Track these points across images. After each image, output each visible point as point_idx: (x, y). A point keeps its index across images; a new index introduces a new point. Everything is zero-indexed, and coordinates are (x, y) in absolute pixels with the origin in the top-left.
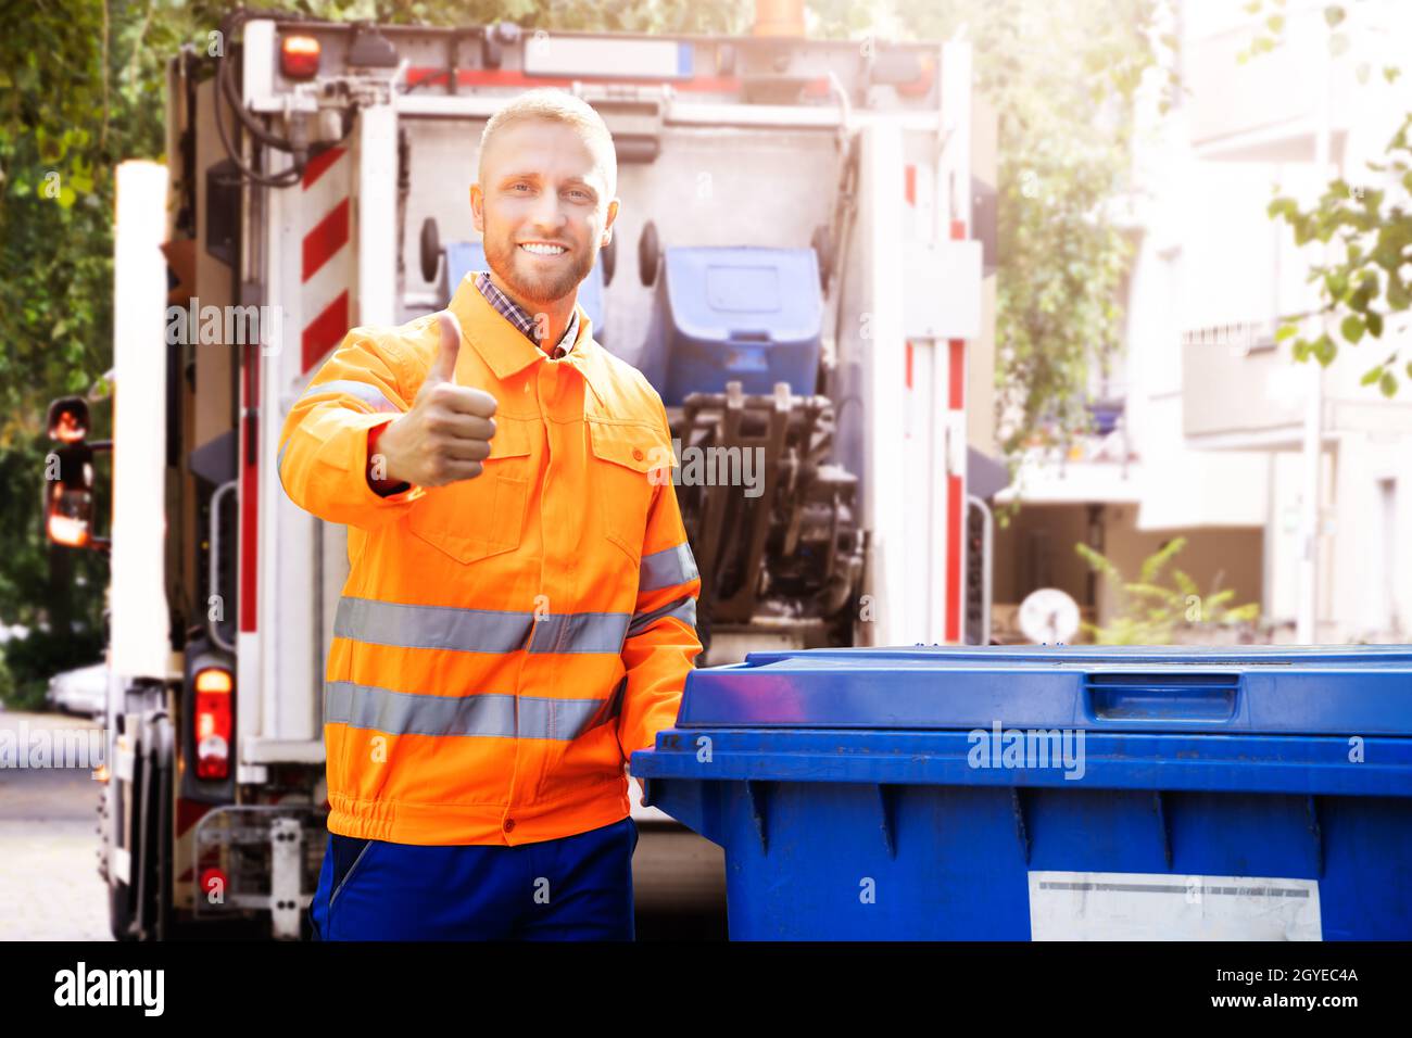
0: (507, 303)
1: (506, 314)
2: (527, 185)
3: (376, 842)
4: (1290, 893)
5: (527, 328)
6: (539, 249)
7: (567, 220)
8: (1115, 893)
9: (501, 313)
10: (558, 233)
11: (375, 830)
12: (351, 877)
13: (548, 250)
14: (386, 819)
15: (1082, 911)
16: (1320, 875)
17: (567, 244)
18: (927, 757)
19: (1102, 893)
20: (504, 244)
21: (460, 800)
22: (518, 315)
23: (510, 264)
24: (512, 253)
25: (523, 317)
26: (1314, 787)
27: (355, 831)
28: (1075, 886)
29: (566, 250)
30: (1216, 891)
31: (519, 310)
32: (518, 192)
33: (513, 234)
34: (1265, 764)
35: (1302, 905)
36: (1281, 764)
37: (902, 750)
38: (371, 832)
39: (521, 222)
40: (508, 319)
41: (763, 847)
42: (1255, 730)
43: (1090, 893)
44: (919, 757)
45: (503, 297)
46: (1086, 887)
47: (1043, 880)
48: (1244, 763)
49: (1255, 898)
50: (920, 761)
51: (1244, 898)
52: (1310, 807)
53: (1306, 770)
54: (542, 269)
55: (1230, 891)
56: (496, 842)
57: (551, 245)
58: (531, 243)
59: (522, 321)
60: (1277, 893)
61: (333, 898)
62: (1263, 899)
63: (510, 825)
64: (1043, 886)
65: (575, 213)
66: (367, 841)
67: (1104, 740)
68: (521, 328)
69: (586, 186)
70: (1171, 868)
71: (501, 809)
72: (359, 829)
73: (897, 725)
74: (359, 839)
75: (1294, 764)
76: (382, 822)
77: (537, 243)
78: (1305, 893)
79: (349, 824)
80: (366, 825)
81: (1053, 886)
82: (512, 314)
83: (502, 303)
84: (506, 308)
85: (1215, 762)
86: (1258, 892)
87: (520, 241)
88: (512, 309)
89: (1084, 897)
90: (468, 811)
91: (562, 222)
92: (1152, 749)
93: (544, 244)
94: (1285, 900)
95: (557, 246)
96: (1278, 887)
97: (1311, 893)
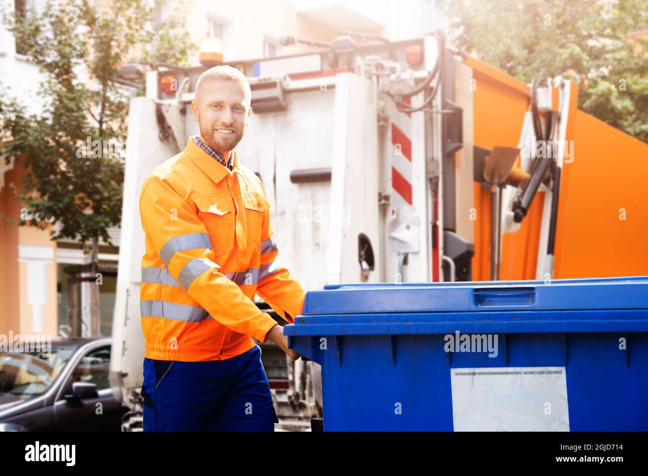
0: (211, 150)
1: (211, 155)
2: (219, 106)
3: (175, 362)
4: (555, 372)
5: (221, 160)
6: (224, 131)
7: (235, 120)
8: (486, 376)
9: (209, 154)
10: (231, 125)
11: (175, 357)
12: (166, 375)
13: (227, 132)
14: (178, 353)
15: (473, 383)
16: (566, 365)
17: (234, 130)
18: (411, 323)
19: (480, 376)
20: (209, 129)
21: (205, 344)
22: (216, 156)
23: (212, 137)
24: (213, 133)
25: (219, 156)
26: (565, 330)
27: (166, 358)
28: (469, 374)
29: (233, 132)
30: (526, 373)
31: (216, 153)
32: (215, 108)
33: (213, 125)
34: (546, 321)
35: (559, 377)
36: (552, 321)
37: (400, 321)
38: (173, 358)
39: (217, 120)
40: (212, 157)
41: (339, 363)
42: (542, 309)
43: (476, 377)
44: (407, 323)
45: (209, 148)
46: (474, 374)
47: (457, 372)
48: (537, 321)
49: (541, 375)
50: (408, 325)
51: (537, 375)
52: (563, 338)
53: (562, 323)
54: (224, 139)
55: (531, 373)
56: (217, 359)
57: (228, 130)
58: (220, 129)
59: (218, 158)
60: (549, 373)
61: (158, 384)
62: (544, 375)
63: (221, 352)
64: (457, 374)
65: (237, 117)
66: (171, 361)
67: (482, 314)
68: (218, 160)
69: (242, 105)
70: (508, 365)
71: (218, 346)
72: (168, 357)
73: (397, 311)
74: (168, 361)
75: (557, 321)
76: (177, 354)
77: (223, 129)
78: (560, 372)
79: (163, 355)
80: (171, 356)
81: (461, 374)
82: (214, 155)
83: (209, 150)
84: (211, 153)
85: (527, 322)
86: (542, 373)
87: (216, 128)
88: (214, 153)
89: (473, 378)
90: (208, 348)
91: (232, 121)
92: (501, 317)
93: (225, 130)
94: (553, 375)
95: (230, 130)
96: (549, 370)
97: (563, 373)
